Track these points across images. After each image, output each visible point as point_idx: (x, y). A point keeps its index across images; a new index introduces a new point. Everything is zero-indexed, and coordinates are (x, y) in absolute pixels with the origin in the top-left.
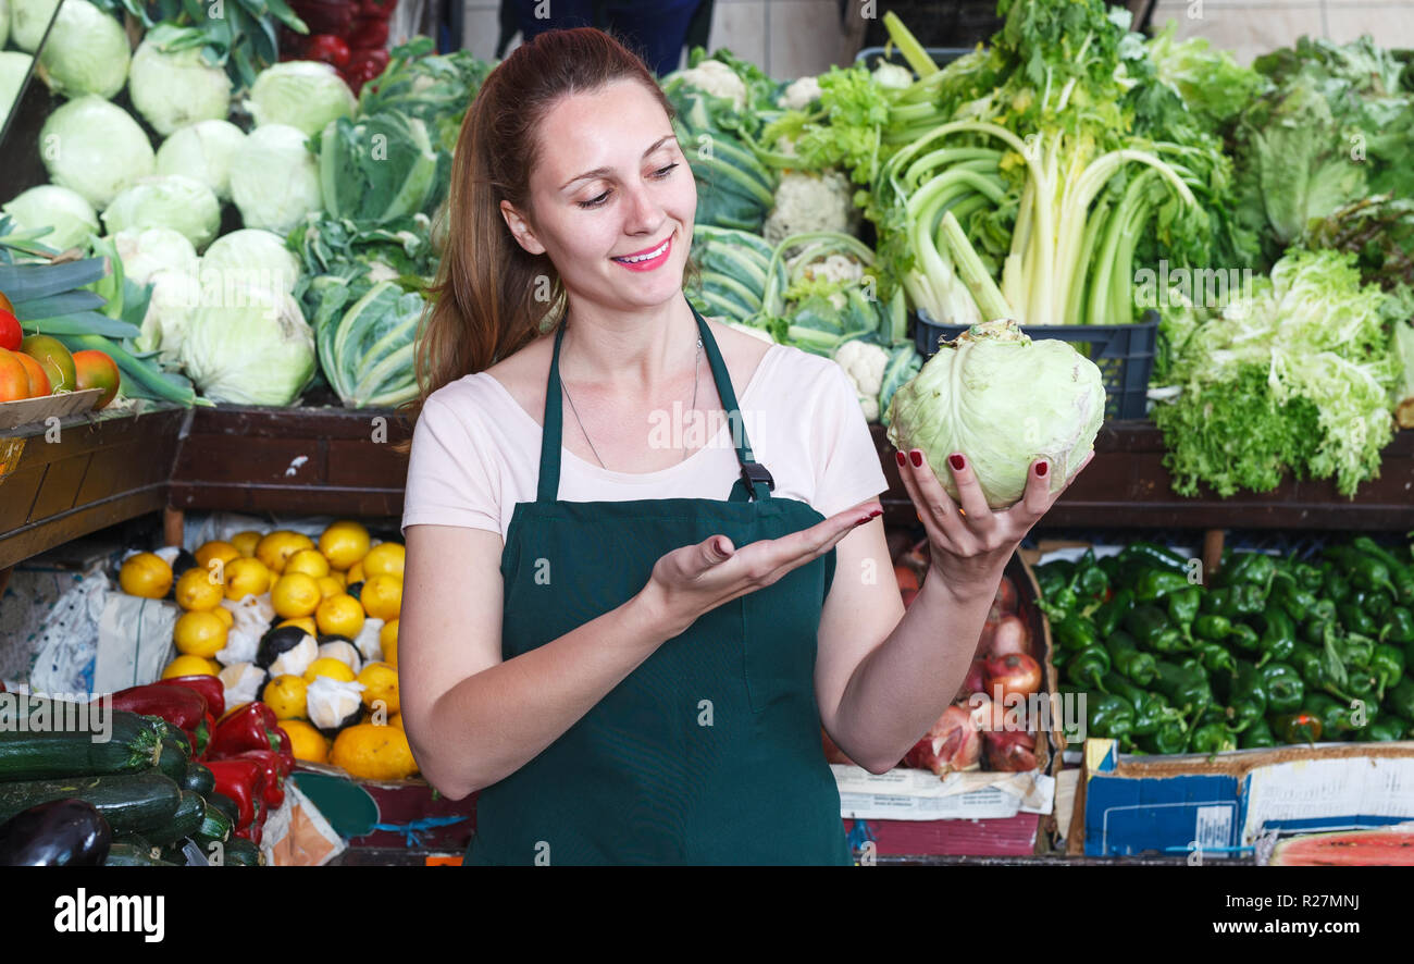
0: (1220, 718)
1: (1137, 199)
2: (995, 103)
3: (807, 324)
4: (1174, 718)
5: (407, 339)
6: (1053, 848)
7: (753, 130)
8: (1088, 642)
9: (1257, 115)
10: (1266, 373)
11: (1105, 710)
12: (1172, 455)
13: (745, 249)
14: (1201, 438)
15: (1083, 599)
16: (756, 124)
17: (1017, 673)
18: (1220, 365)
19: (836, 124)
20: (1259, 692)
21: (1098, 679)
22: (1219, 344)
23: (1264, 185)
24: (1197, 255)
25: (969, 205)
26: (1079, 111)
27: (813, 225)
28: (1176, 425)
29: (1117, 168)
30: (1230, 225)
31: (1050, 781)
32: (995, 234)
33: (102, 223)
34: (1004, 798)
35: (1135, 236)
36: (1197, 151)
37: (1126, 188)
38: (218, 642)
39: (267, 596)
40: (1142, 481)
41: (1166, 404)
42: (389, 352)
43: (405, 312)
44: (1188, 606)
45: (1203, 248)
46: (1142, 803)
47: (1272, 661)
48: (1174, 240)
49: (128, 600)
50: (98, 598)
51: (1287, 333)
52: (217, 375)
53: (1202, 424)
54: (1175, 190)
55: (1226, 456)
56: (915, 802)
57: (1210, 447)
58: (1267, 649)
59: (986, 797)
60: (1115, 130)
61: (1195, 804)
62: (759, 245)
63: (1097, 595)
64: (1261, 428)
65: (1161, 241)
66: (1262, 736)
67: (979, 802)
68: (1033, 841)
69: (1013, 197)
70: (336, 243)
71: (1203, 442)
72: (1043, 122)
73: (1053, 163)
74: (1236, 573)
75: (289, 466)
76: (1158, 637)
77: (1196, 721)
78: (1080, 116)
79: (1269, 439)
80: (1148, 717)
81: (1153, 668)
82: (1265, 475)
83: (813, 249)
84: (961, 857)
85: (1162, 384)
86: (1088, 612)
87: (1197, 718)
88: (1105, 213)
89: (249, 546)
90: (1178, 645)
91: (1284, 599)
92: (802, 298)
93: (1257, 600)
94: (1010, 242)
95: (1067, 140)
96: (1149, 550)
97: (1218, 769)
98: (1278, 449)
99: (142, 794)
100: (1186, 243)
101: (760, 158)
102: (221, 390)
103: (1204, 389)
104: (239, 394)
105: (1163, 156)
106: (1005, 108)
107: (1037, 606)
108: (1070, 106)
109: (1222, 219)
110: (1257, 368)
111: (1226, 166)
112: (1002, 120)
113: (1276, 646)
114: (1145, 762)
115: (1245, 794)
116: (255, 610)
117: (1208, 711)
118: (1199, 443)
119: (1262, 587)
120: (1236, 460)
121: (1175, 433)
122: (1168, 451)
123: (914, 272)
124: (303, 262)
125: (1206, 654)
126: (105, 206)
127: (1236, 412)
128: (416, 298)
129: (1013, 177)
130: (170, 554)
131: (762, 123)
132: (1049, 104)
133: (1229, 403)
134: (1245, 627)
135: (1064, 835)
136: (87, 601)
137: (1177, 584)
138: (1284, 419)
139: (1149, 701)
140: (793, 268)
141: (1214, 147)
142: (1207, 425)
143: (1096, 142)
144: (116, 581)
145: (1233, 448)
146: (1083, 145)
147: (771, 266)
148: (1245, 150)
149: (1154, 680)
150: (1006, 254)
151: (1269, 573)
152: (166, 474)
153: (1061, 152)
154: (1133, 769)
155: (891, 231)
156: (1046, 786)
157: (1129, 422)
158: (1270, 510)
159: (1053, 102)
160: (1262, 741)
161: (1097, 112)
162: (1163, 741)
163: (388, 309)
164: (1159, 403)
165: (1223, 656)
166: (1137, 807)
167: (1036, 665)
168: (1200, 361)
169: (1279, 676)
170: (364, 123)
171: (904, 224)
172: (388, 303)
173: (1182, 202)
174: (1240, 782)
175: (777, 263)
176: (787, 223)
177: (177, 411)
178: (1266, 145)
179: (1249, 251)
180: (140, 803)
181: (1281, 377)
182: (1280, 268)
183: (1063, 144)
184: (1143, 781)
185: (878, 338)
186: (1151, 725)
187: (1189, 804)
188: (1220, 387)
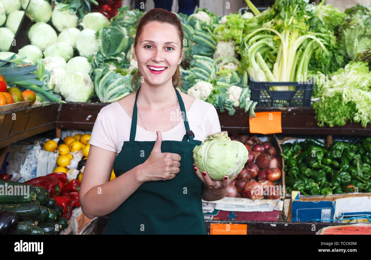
0: (328, 186)
1: (310, 48)
2: (272, 23)
3: (221, 81)
4: (315, 186)
5: (117, 85)
6: (283, 219)
7: (211, 30)
8: (294, 165)
9: (344, 25)
10: (342, 94)
11: (297, 183)
12: (317, 116)
13: (207, 61)
14: (324, 112)
15: (293, 153)
16: (212, 28)
17: (274, 173)
18: (330, 92)
19: (231, 28)
20: (339, 179)
21: (296, 175)
22: (330, 87)
23: (346, 44)
24: (326, 62)
25: (265, 50)
26: (294, 25)
27: (226, 54)
28: (318, 108)
29: (304, 40)
30: (335, 54)
31: (282, 202)
32: (272, 57)
33: (43, 54)
34: (270, 206)
35: (309, 57)
36: (326, 35)
37: (307, 45)
38: (68, 163)
39: (81, 151)
40: (310, 123)
41: (315, 103)
42: (112, 89)
43: (116, 78)
44: (321, 156)
45: (327, 61)
46: (307, 208)
47: (343, 171)
48: (319, 59)
49: (45, 152)
50: (37, 151)
51: (348, 84)
52: (68, 95)
53: (325, 108)
54: (320, 46)
55: (331, 116)
56: (246, 207)
57: (327, 114)
58: (341, 168)
59: (265, 206)
60: (304, 30)
61: (321, 208)
62: (210, 60)
63: (298, 152)
64: (340, 109)
65: (316, 59)
66: (340, 191)
67: (263, 207)
68: (278, 217)
69: (277, 48)
70: (101, 60)
71: (325, 113)
72: (285, 28)
73: (287, 38)
74: (334, 147)
75: (87, 118)
76: (312, 164)
77: (322, 187)
78: (294, 26)
79: (343, 112)
80: (309, 185)
81: (310, 172)
82: (342, 121)
83: (225, 61)
84: (258, 221)
85: (315, 97)
86: (295, 157)
87: (322, 186)
88: (301, 52)
89: (78, 138)
90: (318, 166)
91: (347, 154)
92: (221, 74)
93: (339, 154)
94: (276, 59)
95: (291, 32)
96: (312, 140)
97: (327, 199)
98: (345, 114)
99: (30, 209)
100: (323, 59)
101: (213, 37)
102: (69, 98)
103: (326, 99)
104: (74, 100)
105: (317, 37)
106: (275, 24)
107: (281, 155)
108: (292, 24)
109: (333, 53)
110: (339, 93)
111: (335, 39)
112: (274, 27)
113: (344, 167)
114: (308, 197)
115: (334, 206)
116: (78, 155)
117: (325, 184)
118: (324, 113)
119: (341, 151)
120: (334, 117)
121: (318, 110)
122: (316, 115)
123: (250, 67)
124: (92, 65)
125: (325, 168)
126: (44, 50)
127: (334, 105)
128: (120, 75)
129: (277, 42)
130: (57, 140)
131: (214, 27)
132: (286, 23)
133: (332, 102)
134: (336, 161)
135: (287, 216)
136: (35, 152)
137: (318, 150)
138: (347, 107)
139: (309, 181)
140: (219, 66)
141: (332, 34)
142: (326, 108)
143: (299, 33)
144: (43, 147)
145: (333, 114)
146: (295, 34)
147: (213, 65)
148: (341, 34)
149: (311, 176)
150: (275, 63)
151: (343, 147)
152: (56, 120)
153: (289, 35)
154: (304, 199)
155: (244, 57)
156: (281, 203)
157: (306, 107)
158: (344, 130)
159: (287, 23)
160: (339, 192)
161: (299, 25)
162: (313, 191)
163: (112, 78)
164: (314, 102)
165: (330, 169)
166: (305, 209)
167: (280, 171)
168: (325, 91)
169: (344, 175)
170: (111, 28)
171: (247, 55)
172: (112, 76)
173: (322, 49)
174: (333, 203)
175: (215, 65)
176: (219, 54)
177: (57, 104)
178: (346, 33)
179: (340, 61)
180: (29, 211)
181: (346, 96)
182: (347, 66)
183: (290, 34)
184: (307, 202)
185: (240, 85)
186: (309, 188)
187: (320, 208)
188: (330, 98)
